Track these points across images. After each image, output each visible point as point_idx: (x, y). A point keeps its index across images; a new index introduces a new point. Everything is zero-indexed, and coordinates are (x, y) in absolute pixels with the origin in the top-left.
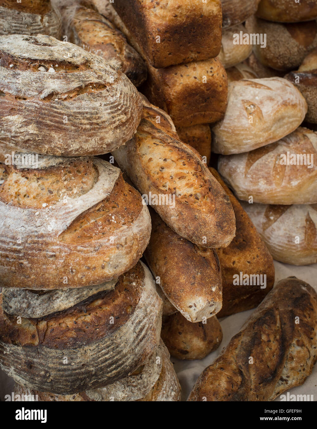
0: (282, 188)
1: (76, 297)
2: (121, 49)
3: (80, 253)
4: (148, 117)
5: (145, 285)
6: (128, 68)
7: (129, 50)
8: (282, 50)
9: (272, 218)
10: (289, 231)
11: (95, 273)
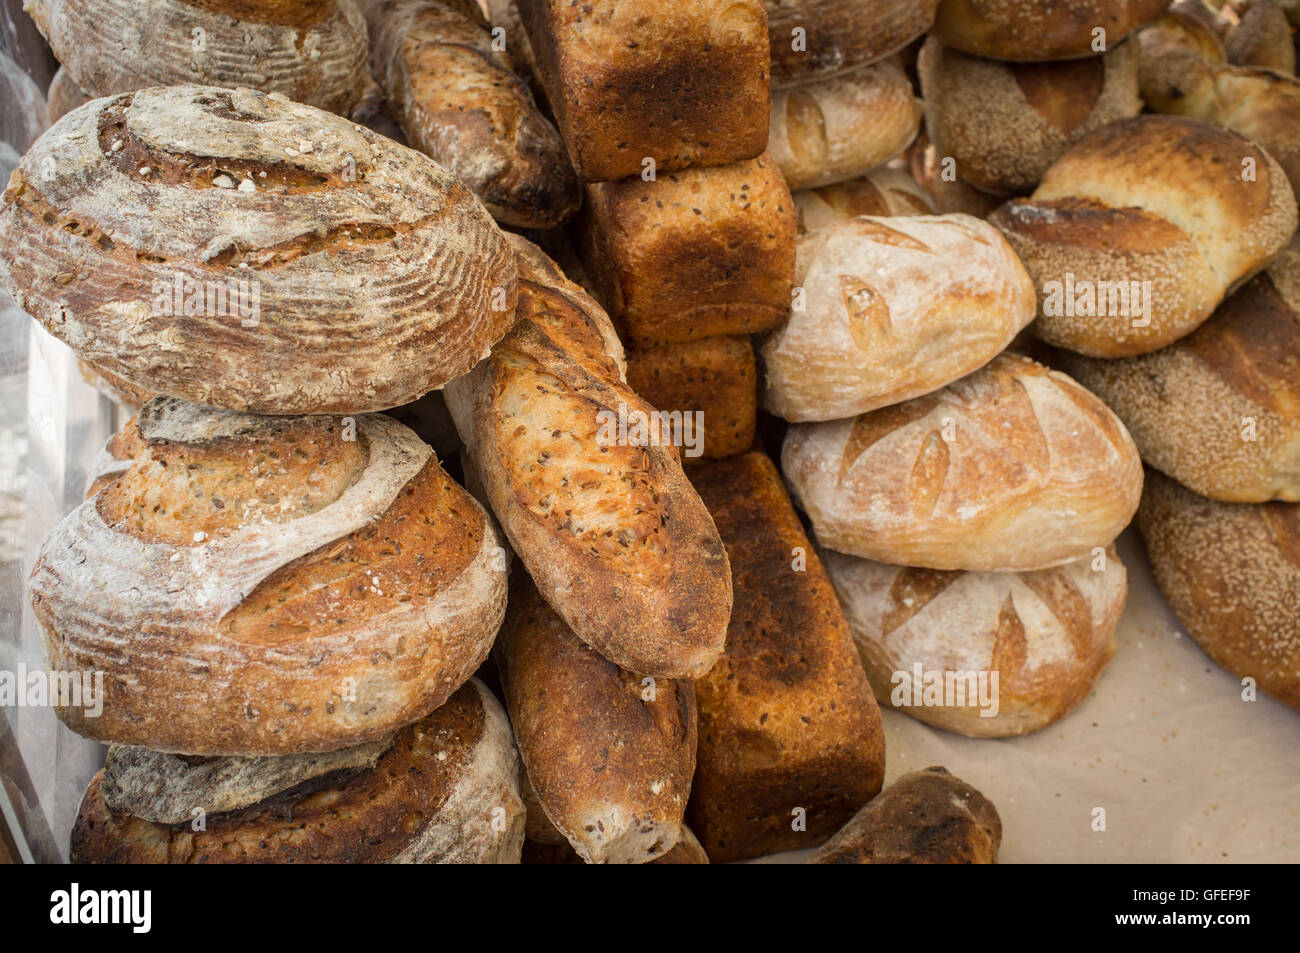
0: (934, 523)
1: (271, 778)
2: (508, 127)
3: (272, 667)
4: (540, 315)
5: (472, 761)
6: (523, 177)
7: (533, 130)
8: (998, 137)
9: (909, 602)
10: (951, 642)
11: (309, 721)
